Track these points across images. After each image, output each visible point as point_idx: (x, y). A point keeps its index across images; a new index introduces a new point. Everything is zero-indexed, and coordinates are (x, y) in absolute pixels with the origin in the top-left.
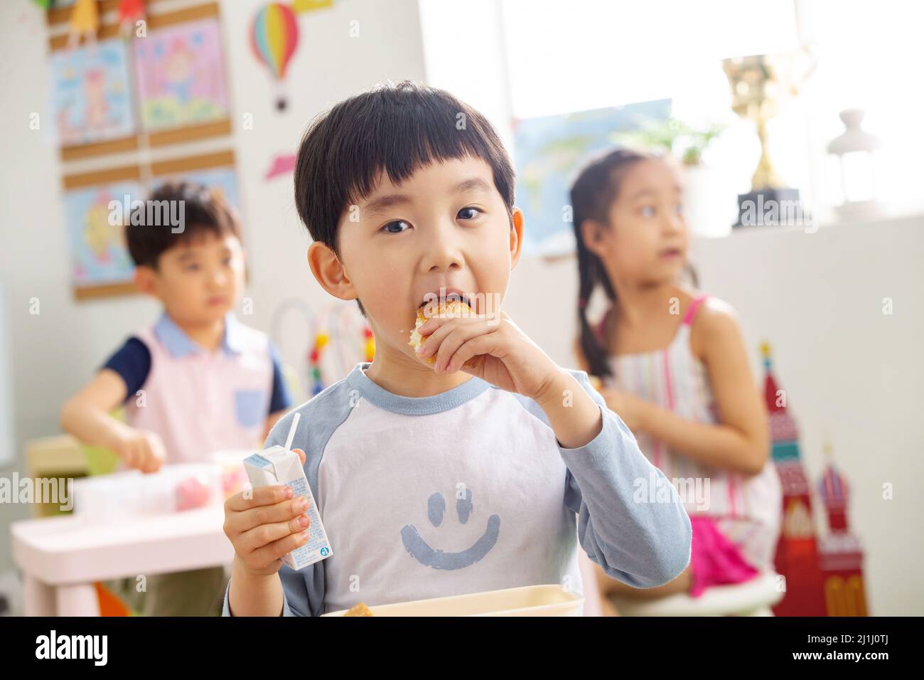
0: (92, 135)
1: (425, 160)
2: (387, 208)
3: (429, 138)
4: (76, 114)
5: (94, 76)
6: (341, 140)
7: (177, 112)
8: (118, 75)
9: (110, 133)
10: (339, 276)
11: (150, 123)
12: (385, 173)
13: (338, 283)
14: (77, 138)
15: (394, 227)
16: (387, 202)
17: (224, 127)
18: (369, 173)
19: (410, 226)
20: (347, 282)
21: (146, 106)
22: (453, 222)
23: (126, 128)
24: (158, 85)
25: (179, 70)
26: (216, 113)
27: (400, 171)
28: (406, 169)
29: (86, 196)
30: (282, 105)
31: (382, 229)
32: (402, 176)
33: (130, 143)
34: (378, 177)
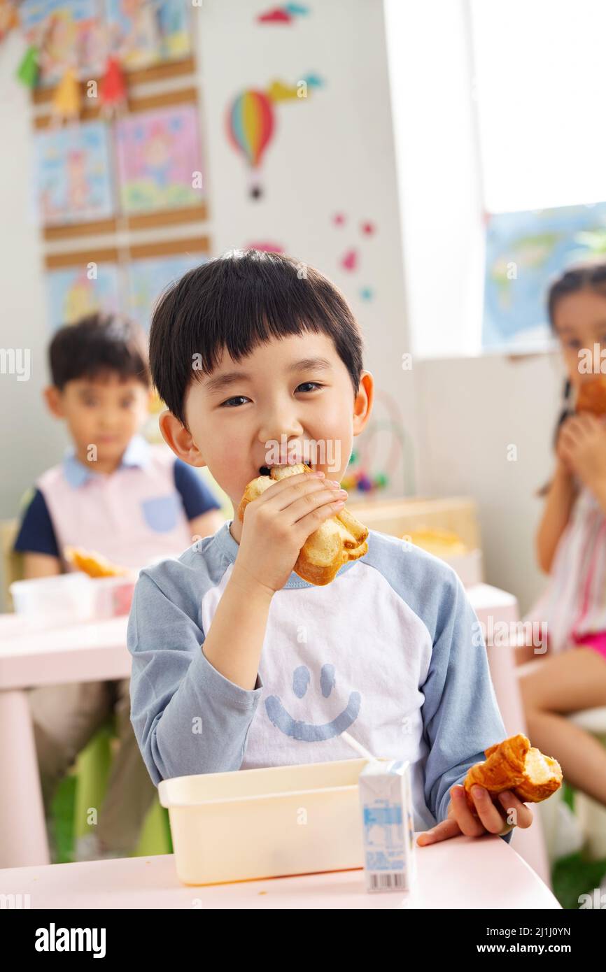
0: (73, 216)
1: (264, 337)
2: (227, 386)
3: (268, 313)
4: (59, 195)
5: (76, 157)
6: (185, 314)
7: (156, 196)
8: (98, 158)
9: (89, 214)
10: (189, 444)
11: (129, 207)
12: (226, 351)
13: (189, 450)
14: (59, 218)
15: (236, 401)
16: (228, 380)
17: (199, 213)
18: (211, 349)
19: (250, 401)
20: (196, 449)
21: (126, 189)
22: (291, 395)
23: (105, 210)
24: (138, 170)
25: (158, 155)
26: (192, 200)
27: (240, 348)
28: (245, 345)
29: (66, 276)
30: (256, 193)
31: (223, 404)
32: (242, 353)
33: (109, 225)
34: (220, 354)
